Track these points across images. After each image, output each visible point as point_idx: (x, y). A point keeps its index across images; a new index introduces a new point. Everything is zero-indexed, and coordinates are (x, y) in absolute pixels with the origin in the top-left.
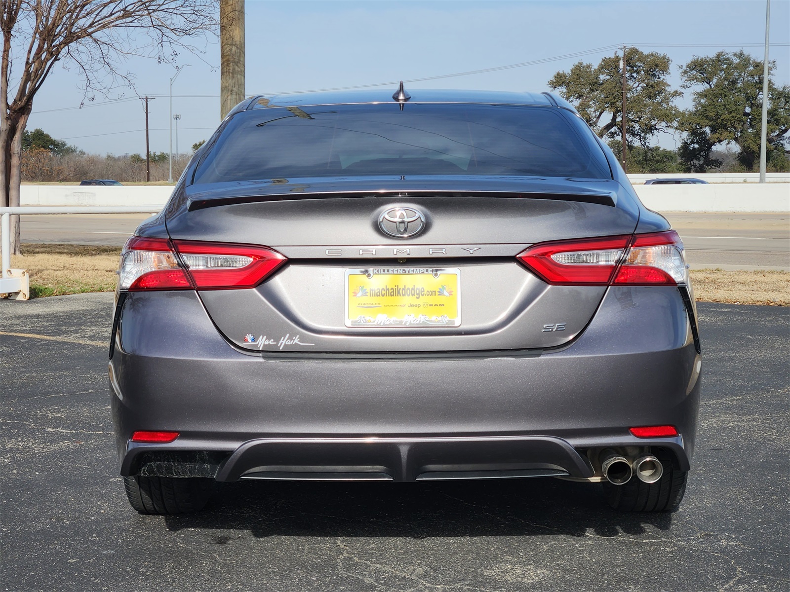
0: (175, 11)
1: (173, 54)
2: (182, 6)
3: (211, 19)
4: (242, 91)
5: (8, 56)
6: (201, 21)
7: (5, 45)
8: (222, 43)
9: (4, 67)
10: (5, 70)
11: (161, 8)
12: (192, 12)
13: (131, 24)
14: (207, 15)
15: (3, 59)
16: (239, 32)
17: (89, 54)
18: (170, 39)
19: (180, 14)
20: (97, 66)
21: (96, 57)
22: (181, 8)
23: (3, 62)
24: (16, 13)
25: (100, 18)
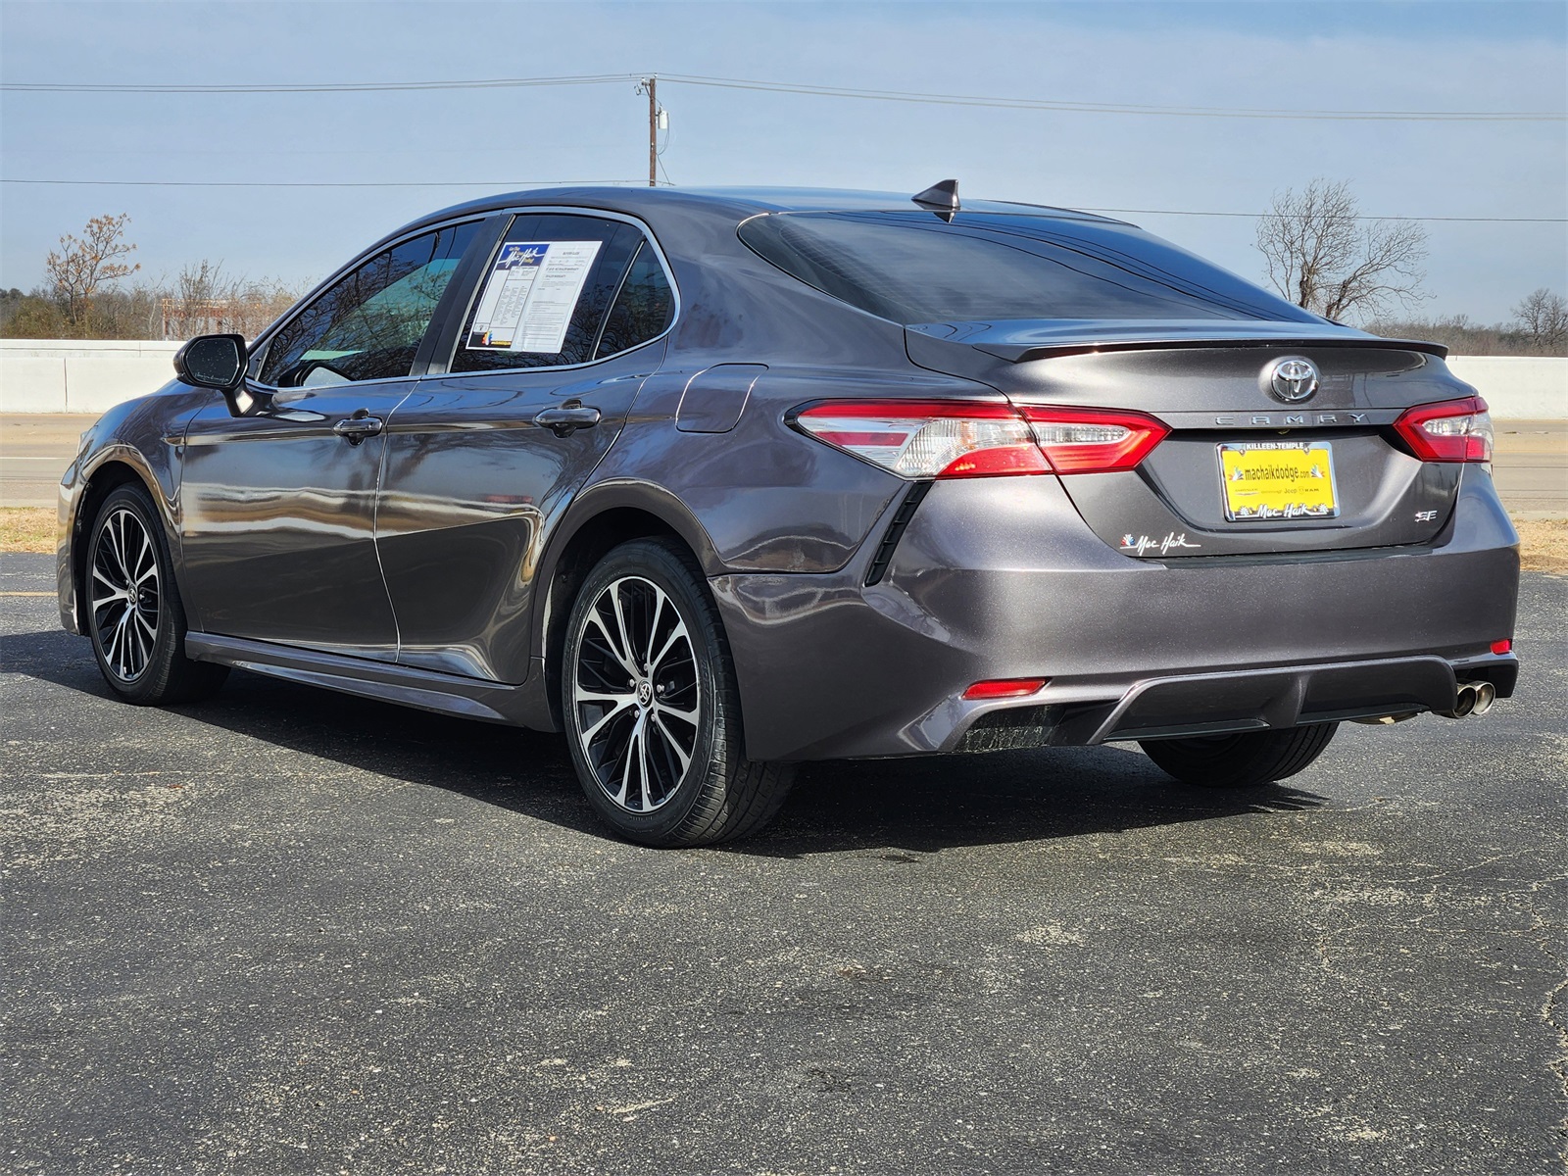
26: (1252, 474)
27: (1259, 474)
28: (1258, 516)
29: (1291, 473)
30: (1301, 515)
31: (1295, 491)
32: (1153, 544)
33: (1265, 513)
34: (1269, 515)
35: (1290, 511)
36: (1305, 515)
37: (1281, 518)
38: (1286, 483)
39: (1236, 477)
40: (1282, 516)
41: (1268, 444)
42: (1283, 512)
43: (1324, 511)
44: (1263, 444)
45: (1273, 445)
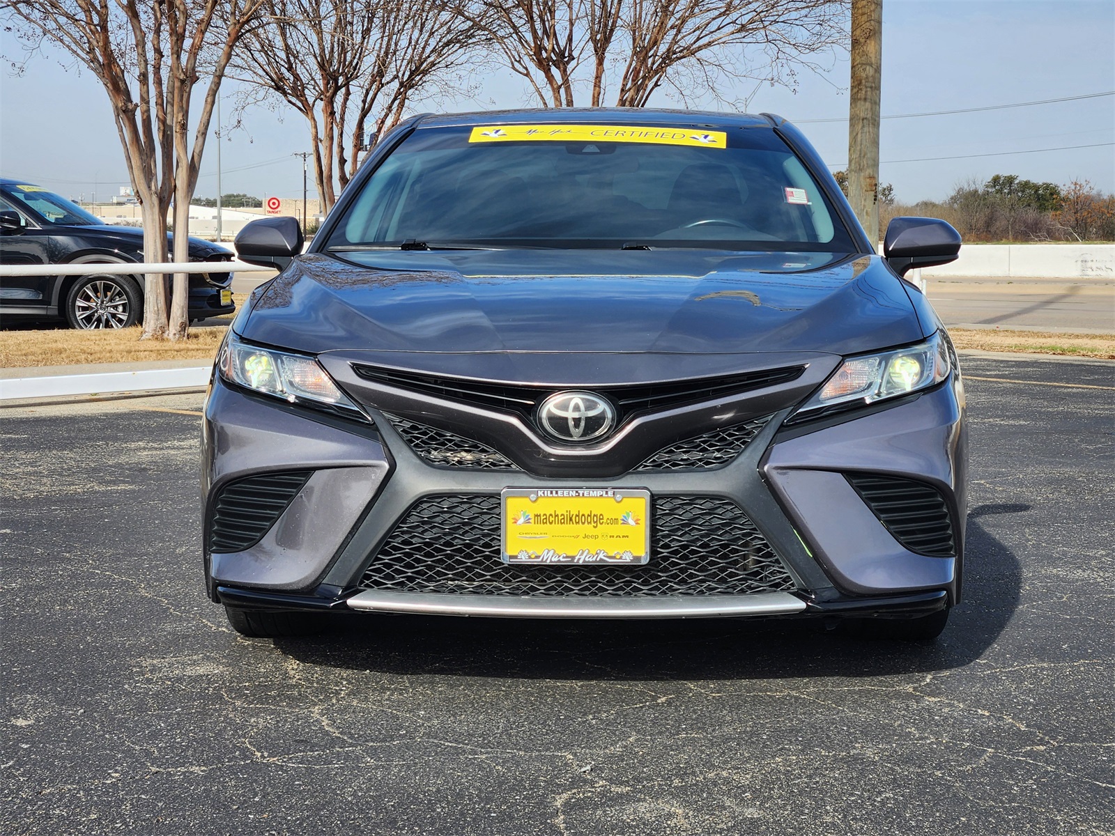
0: (797, 22)
1: (790, 73)
2: (806, 16)
3: (841, 31)
4: (877, 119)
5: (600, 82)
6: (828, 33)
7: (597, 69)
8: (853, 60)
9: (596, 95)
10: (596, 99)
11: (781, 19)
12: (817, 22)
13: (744, 40)
14: (835, 25)
15: (595, 86)
16: (875, 46)
17: (691, 77)
18: (787, 55)
19: (802, 25)
20: (700, 91)
21: (700, 81)
22: (805, 19)
23: (594, 90)
24: (612, 31)
25: (708, 33)
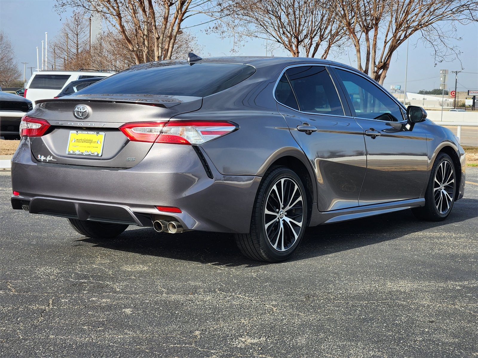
26: (78, 141)
27: (80, 141)
28: (75, 153)
29: (90, 141)
30: (88, 155)
31: (90, 147)
32: (45, 158)
33: (77, 153)
34: (79, 153)
35: (85, 153)
36: (90, 154)
37: (82, 155)
38: (88, 144)
39: (73, 141)
40: (82, 154)
41: (85, 132)
42: (83, 153)
43: (96, 154)
44: (83, 132)
45: (86, 132)
